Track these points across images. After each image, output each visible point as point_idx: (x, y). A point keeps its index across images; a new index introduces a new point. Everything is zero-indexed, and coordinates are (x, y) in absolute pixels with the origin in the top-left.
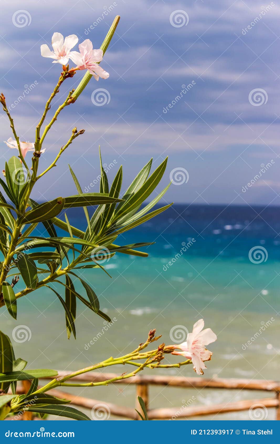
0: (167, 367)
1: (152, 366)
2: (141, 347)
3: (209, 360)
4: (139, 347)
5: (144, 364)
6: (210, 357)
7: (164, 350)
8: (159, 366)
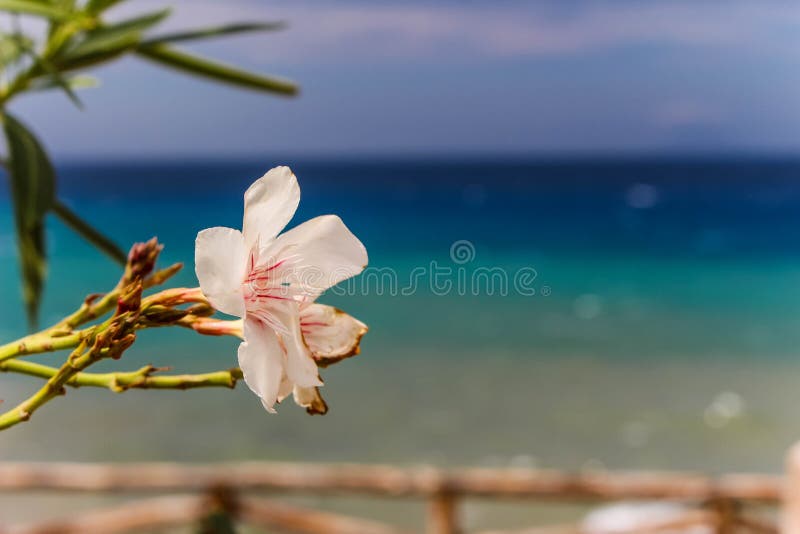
0: (184, 386)
1: (119, 383)
2: (87, 310)
3: (352, 353)
4: (84, 307)
5: (63, 371)
6: (354, 341)
7: (147, 311)
8: (149, 380)
